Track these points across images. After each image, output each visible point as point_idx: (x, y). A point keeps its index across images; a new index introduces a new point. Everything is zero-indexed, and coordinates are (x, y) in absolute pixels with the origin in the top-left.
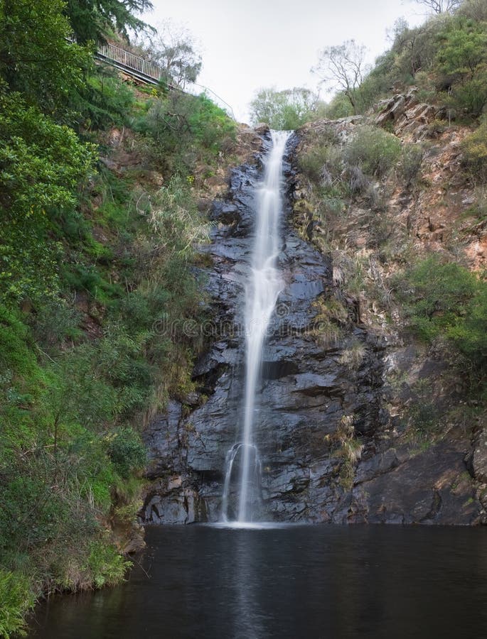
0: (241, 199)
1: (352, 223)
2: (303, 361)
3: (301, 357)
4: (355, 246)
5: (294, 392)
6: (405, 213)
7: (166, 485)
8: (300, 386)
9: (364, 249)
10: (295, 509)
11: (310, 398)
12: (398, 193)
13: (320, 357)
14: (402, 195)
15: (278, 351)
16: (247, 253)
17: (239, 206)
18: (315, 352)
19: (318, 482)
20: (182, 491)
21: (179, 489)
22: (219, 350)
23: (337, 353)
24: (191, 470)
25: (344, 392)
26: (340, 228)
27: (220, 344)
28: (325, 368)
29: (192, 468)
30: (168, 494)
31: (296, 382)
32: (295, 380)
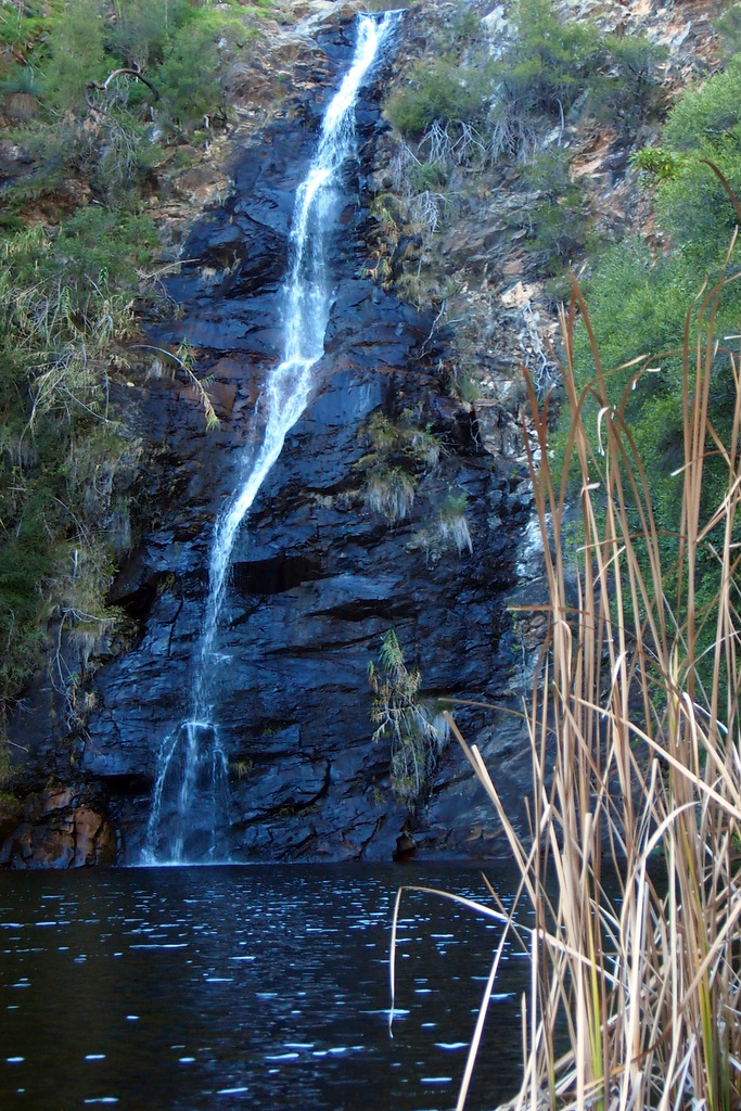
0: (249, 210)
1: (493, 229)
2: (333, 553)
3: (324, 545)
4: (499, 281)
5: (312, 615)
6: (621, 189)
7: (43, 803)
8: (325, 603)
9: (519, 285)
10: (290, 839)
11: (350, 624)
12: (604, 144)
13: (370, 541)
14: (615, 148)
15: (275, 538)
16: (255, 329)
17: (245, 227)
18: (357, 531)
19: (346, 788)
20: (71, 813)
21: (66, 811)
22: (160, 546)
23: (407, 528)
24: (90, 777)
25: (418, 608)
26: (467, 243)
27: (162, 534)
28: (380, 562)
29: (91, 773)
30: (45, 820)
31: (319, 596)
32: (316, 591)
